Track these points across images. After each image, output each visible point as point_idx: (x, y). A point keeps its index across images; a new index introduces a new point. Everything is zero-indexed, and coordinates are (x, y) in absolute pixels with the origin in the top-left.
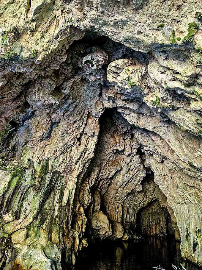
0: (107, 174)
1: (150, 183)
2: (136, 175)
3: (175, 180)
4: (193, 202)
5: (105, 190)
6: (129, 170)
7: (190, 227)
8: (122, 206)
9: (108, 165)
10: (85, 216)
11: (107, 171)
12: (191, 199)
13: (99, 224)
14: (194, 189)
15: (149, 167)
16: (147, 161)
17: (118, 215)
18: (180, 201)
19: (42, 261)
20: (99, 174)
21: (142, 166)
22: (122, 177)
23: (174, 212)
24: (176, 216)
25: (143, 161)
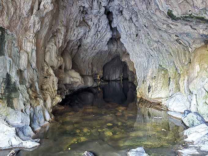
0: (76, 35)
1: (114, 43)
2: (103, 36)
3: (141, 37)
4: (153, 55)
5: (76, 51)
6: (97, 31)
7: (148, 75)
8: (92, 63)
9: (76, 26)
10: (56, 76)
11: (75, 32)
12: (152, 53)
13: (72, 80)
14: (157, 44)
15: (116, 28)
16: (115, 21)
17: (89, 71)
18: (142, 55)
19: (4, 130)
20: (66, 35)
21: (109, 27)
22: (90, 38)
23: (135, 65)
24: (136, 67)
25: (110, 22)
